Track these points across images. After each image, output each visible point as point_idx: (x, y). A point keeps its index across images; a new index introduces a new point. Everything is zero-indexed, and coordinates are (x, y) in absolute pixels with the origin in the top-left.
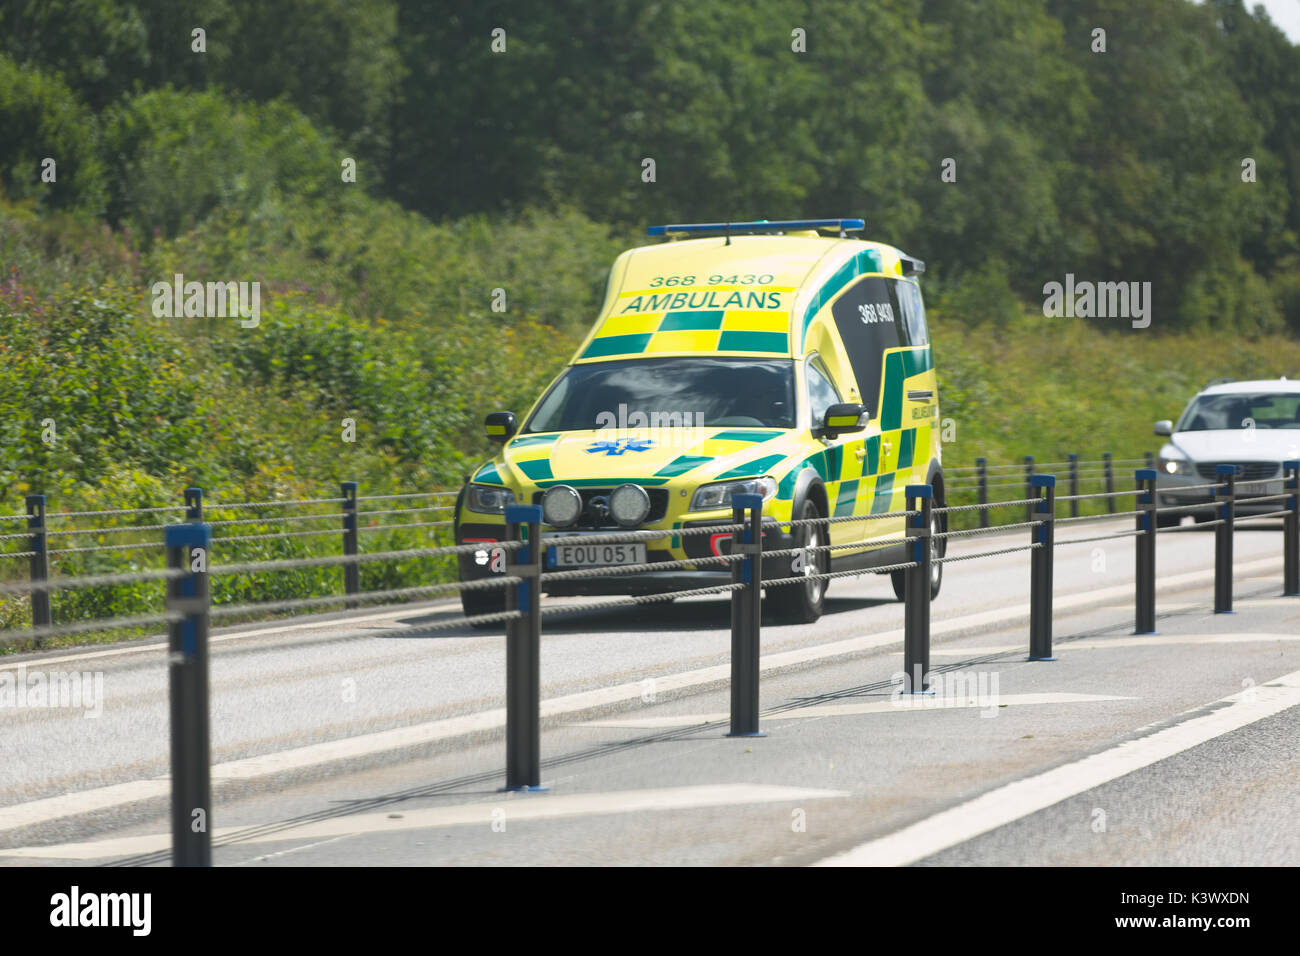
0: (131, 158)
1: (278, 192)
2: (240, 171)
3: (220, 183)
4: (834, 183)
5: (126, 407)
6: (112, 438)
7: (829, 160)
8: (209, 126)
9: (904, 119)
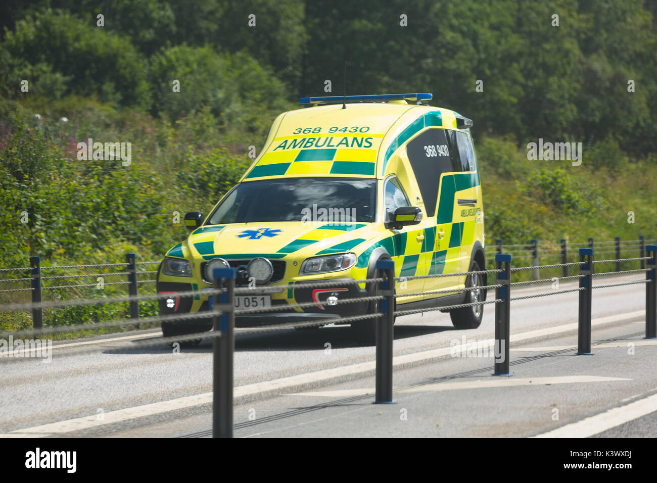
0: (163, 81)
1: (240, 99)
2: (220, 87)
3: (210, 94)
4: (532, 96)
5: (122, 209)
6: (114, 225)
7: (530, 83)
8: (205, 65)
9: (569, 63)
